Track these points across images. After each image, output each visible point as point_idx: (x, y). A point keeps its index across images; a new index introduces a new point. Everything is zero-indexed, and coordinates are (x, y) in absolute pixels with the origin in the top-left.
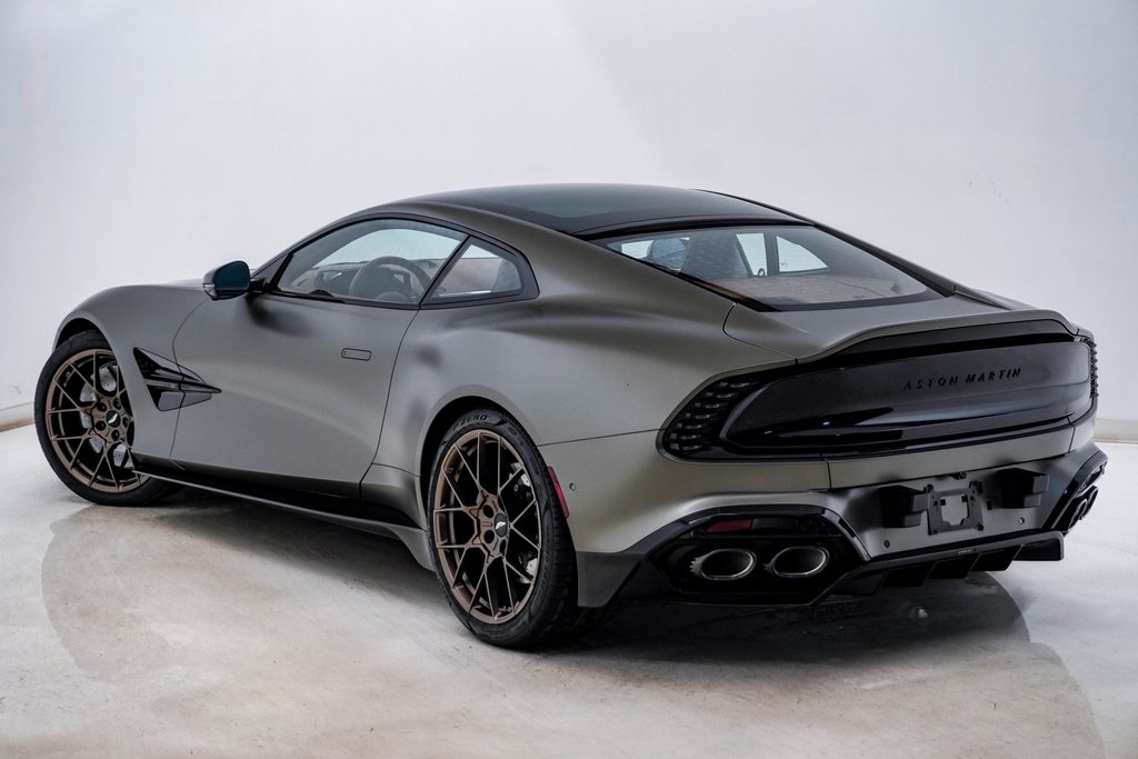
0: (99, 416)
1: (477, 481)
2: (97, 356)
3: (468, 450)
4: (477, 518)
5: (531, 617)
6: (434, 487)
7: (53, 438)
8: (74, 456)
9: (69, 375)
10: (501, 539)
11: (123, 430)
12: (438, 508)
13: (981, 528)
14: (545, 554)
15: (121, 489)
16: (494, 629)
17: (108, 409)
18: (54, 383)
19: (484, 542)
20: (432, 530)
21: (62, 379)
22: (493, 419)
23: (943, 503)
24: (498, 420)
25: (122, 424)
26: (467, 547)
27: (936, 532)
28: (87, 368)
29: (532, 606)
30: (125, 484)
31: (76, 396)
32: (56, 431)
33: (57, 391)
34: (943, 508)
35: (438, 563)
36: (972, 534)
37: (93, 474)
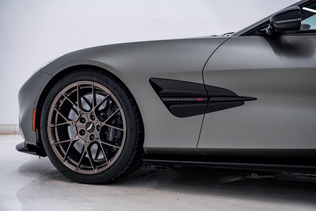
0: (81, 126)
2: (80, 86)
8: (65, 154)
9: (62, 102)
11: (96, 134)
17: (87, 121)
18: (52, 108)
25: (96, 130)
28: (73, 95)
30: (99, 168)
31: (67, 115)
32: (54, 139)
33: (55, 112)
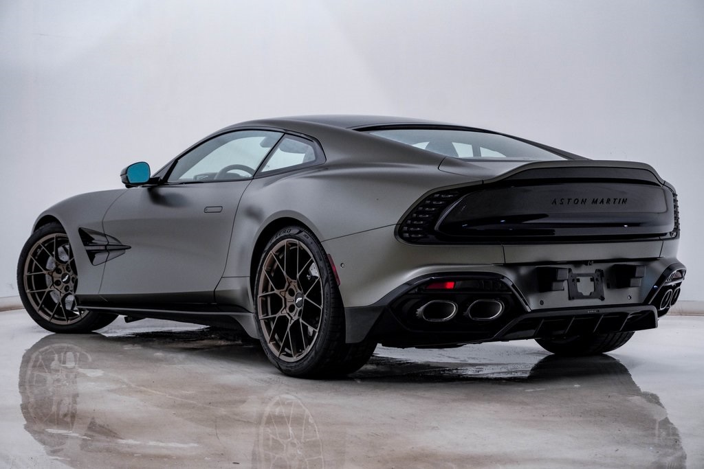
0: (57, 276)
1: (285, 273)
2: (57, 238)
3: (279, 255)
4: (284, 297)
5: (316, 353)
6: (259, 281)
7: (28, 291)
8: (40, 302)
9: (39, 252)
10: (299, 309)
11: (71, 285)
12: (260, 294)
13: (603, 299)
14: (325, 311)
15: (69, 322)
16: (294, 365)
17: (63, 272)
18: (30, 256)
19: (288, 312)
20: (256, 309)
21: (35, 254)
22: (294, 231)
23: (578, 280)
24: (297, 231)
25: (71, 282)
26: (277, 315)
27: (573, 298)
28: (50, 246)
29: (317, 346)
30: (72, 320)
31: (44, 265)
32: (30, 287)
33: (31, 261)
34: (578, 284)
35: (260, 329)
36: (597, 302)
37: (51, 314)
